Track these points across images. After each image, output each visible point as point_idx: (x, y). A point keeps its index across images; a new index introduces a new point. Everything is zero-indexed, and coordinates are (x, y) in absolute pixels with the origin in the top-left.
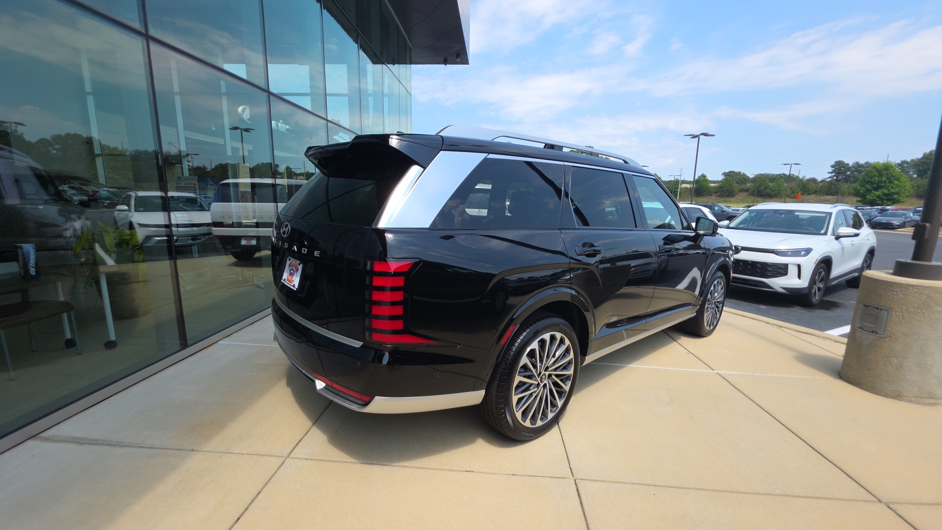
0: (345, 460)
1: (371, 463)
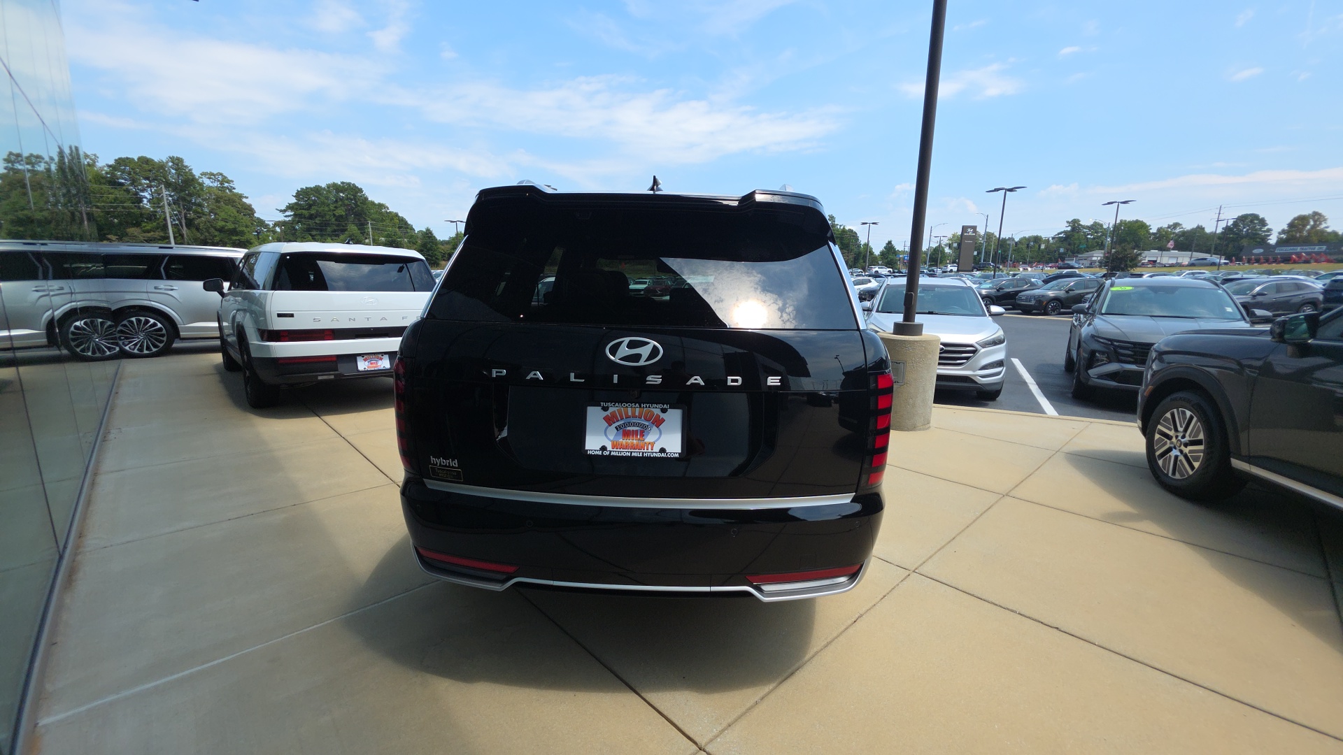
0: (757, 698)
1: (787, 674)
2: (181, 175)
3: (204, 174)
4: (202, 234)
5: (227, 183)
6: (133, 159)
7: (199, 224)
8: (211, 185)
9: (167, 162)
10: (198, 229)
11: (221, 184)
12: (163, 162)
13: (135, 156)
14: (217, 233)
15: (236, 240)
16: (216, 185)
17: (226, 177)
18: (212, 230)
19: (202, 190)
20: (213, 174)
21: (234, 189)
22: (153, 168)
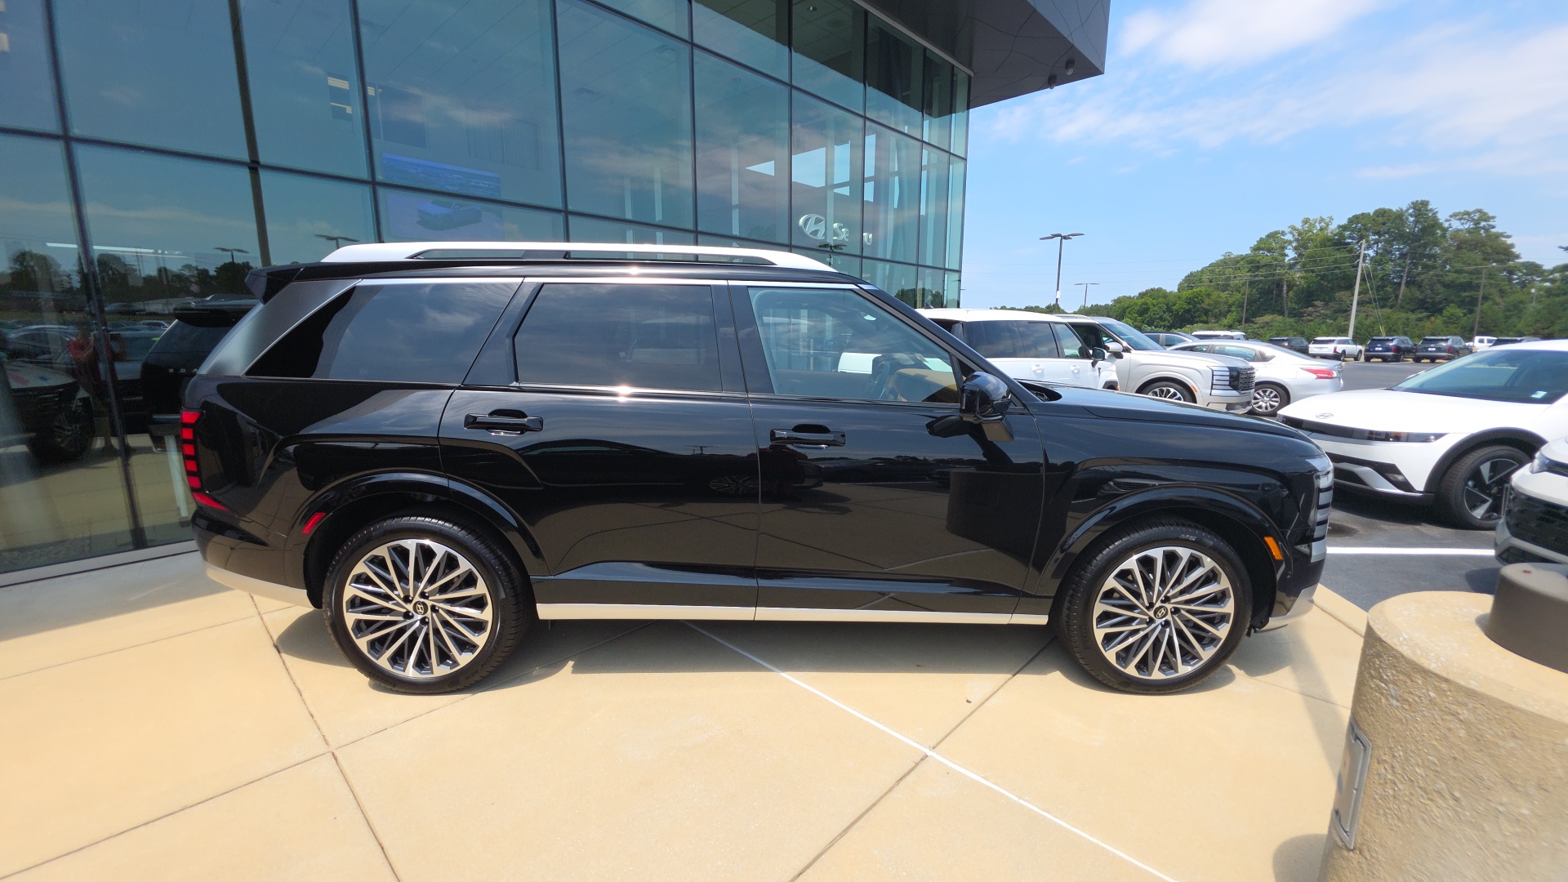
2: (1420, 222)
3: (1454, 215)
4: (1422, 292)
5: (1485, 221)
6: (1369, 214)
7: (1422, 281)
8: (1461, 227)
9: (1407, 211)
10: (1420, 286)
11: (1476, 224)
12: (1402, 210)
13: (1371, 210)
14: (1442, 290)
15: (1468, 297)
16: (1466, 226)
17: (1485, 214)
18: (1438, 286)
19: (1444, 236)
20: (1468, 213)
21: (1493, 227)
22: (1388, 220)
